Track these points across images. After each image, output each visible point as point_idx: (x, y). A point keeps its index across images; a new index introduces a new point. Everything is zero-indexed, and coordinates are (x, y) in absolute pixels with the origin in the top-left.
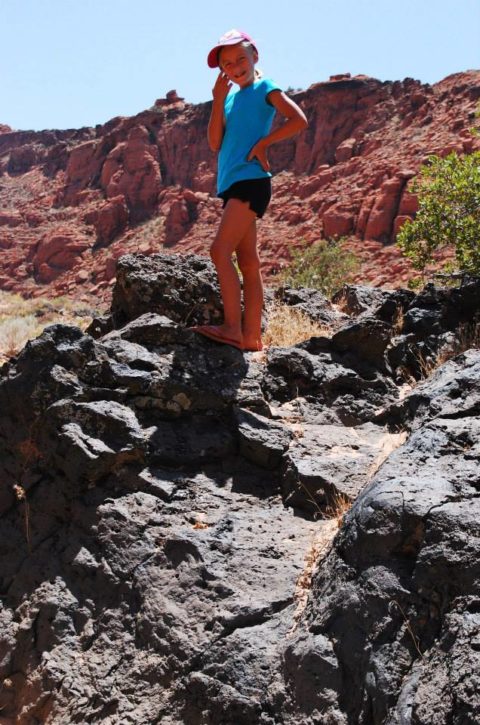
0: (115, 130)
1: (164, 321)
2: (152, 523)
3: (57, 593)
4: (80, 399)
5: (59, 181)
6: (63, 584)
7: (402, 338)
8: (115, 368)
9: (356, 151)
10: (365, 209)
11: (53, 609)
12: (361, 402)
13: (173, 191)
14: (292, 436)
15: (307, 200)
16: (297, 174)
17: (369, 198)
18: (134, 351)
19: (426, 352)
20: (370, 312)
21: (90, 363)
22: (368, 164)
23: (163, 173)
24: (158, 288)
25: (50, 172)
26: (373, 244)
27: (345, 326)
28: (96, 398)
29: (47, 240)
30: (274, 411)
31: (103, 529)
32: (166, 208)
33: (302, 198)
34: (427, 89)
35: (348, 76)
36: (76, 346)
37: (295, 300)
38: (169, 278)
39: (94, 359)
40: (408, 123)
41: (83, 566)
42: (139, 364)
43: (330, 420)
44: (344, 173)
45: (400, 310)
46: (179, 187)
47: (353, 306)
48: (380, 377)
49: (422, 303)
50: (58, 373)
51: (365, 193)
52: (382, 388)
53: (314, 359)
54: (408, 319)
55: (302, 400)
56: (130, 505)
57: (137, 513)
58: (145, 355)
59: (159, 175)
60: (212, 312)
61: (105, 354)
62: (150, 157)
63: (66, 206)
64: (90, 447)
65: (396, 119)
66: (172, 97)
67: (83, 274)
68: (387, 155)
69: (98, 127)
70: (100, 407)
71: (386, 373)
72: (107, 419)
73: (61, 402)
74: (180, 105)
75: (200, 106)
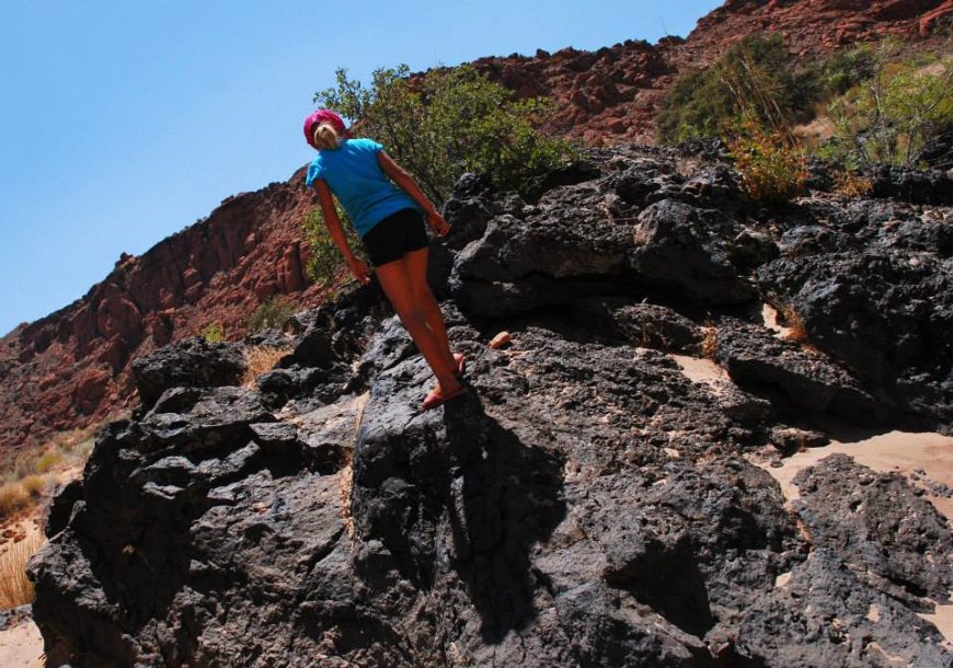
0: (97, 293)
1: (179, 390)
2: (230, 523)
3: (188, 597)
4: (146, 465)
5: (72, 345)
6: (190, 589)
7: (338, 333)
8: (160, 435)
9: (258, 240)
10: (280, 274)
11: (190, 608)
12: (331, 385)
13: (150, 316)
14: (296, 426)
15: (240, 284)
16: (226, 271)
17: (280, 266)
18: (167, 418)
19: (358, 335)
20: (311, 326)
21: (143, 439)
22: (269, 245)
23: (139, 308)
24: (167, 370)
25: (64, 340)
26: (295, 294)
27: (299, 342)
28: (156, 459)
29: (80, 385)
30: (277, 416)
31: (199, 542)
32: (150, 329)
33: (236, 284)
34: (286, 185)
35: (232, 197)
36: (128, 432)
37: (259, 340)
38: (170, 361)
39: (143, 434)
40: (283, 210)
41: (197, 572)
42: (175, 425)
43: (316, 406)
44: (257, 257)
45: (329, 316)
46: (152, 312)
47: (297, 327)
48: (336, 364)
49: (341, 307)
50: (124, 454)
51: (276, 264)
52: (340, 371)
53: (288, 371)
54: (337, 320)
55: (292, 401)
56: (211, 518)
57: (217, 521)
58: (177, 418)
59: (135, 309)
60: (209, 372)
61: (149, 429)
62: (126, 301)
63: (84, 357)
64: (167, 493)
65: (274, 211)
66: (124, 257)
67: (114, 396)
68: (279, 235)
69: (84, 297)
70: (161, 464)
71: (338, 360)
72: (170, 469)
73: (135, 472)
74: (131, 260)
75: (145, 255)
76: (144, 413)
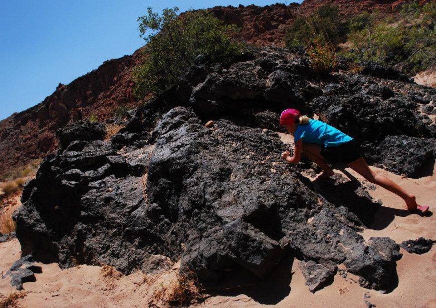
0: (48, 100)
1: (77, 142)
2: (97, 197)
3: (80, 226)
4: (63, 172)
5: (38, 121)
6: (81, 223)
7: (145, 119)
8: (69, 160)
9: (119, 79)
10: (128, 94)
11: (81, 231)
12: (141, 141)
13: (72, 111)
14: (126, 157)
15: (111, 98)
16: (105, 92)
17: (128, 91)
18: (72, 153)
19: (152, 120)
20: (134, 116)
21: (61, 162)
22: (123, 82)
24: (72, 133)
25: (34, 120)
26: (134, 103)
27: (129, 122)
28: (67, 170)
29: (42, 140)
30: (118, 153)
31: (85, 204)
32: (72, 116)
33: (109, 98)
34: (131, 56)
35: (108, 61)
36: (55, 159)
37: (112, 122)
38: (74, 130)
39: (61, 160)
40: (130, 67)
41: (84, 216)
42: (75, 156)
43: (135, 149)
44: (118, 87)
45: (141, 112)
46: (73, 109)
47: (129, 117)
48: (144, 132)
49: (146, 108)
50: (53, 168)
51: (126, 90)
52: (145, 135)
53: (123, 135)
54: (145, 114)
55: (125, 147)
56: (89, 194)
57: (92, 196)
58: (76, 153)
59: (66, 108)
60: (90, 134)
61: (64, 158)
62: (61, 104)
63: (43, 128)
64: (71, 184)
65: (126, 67)
66: (60, 85)
67: (56, 145)
68: (127, 78)
69: (43, 102)
70: (69, 172)
71: (145, 130)
72: (72, 174)
73: (58, 176)
74: (63, 86)
75: (70, 84)
76: (62, 151)
